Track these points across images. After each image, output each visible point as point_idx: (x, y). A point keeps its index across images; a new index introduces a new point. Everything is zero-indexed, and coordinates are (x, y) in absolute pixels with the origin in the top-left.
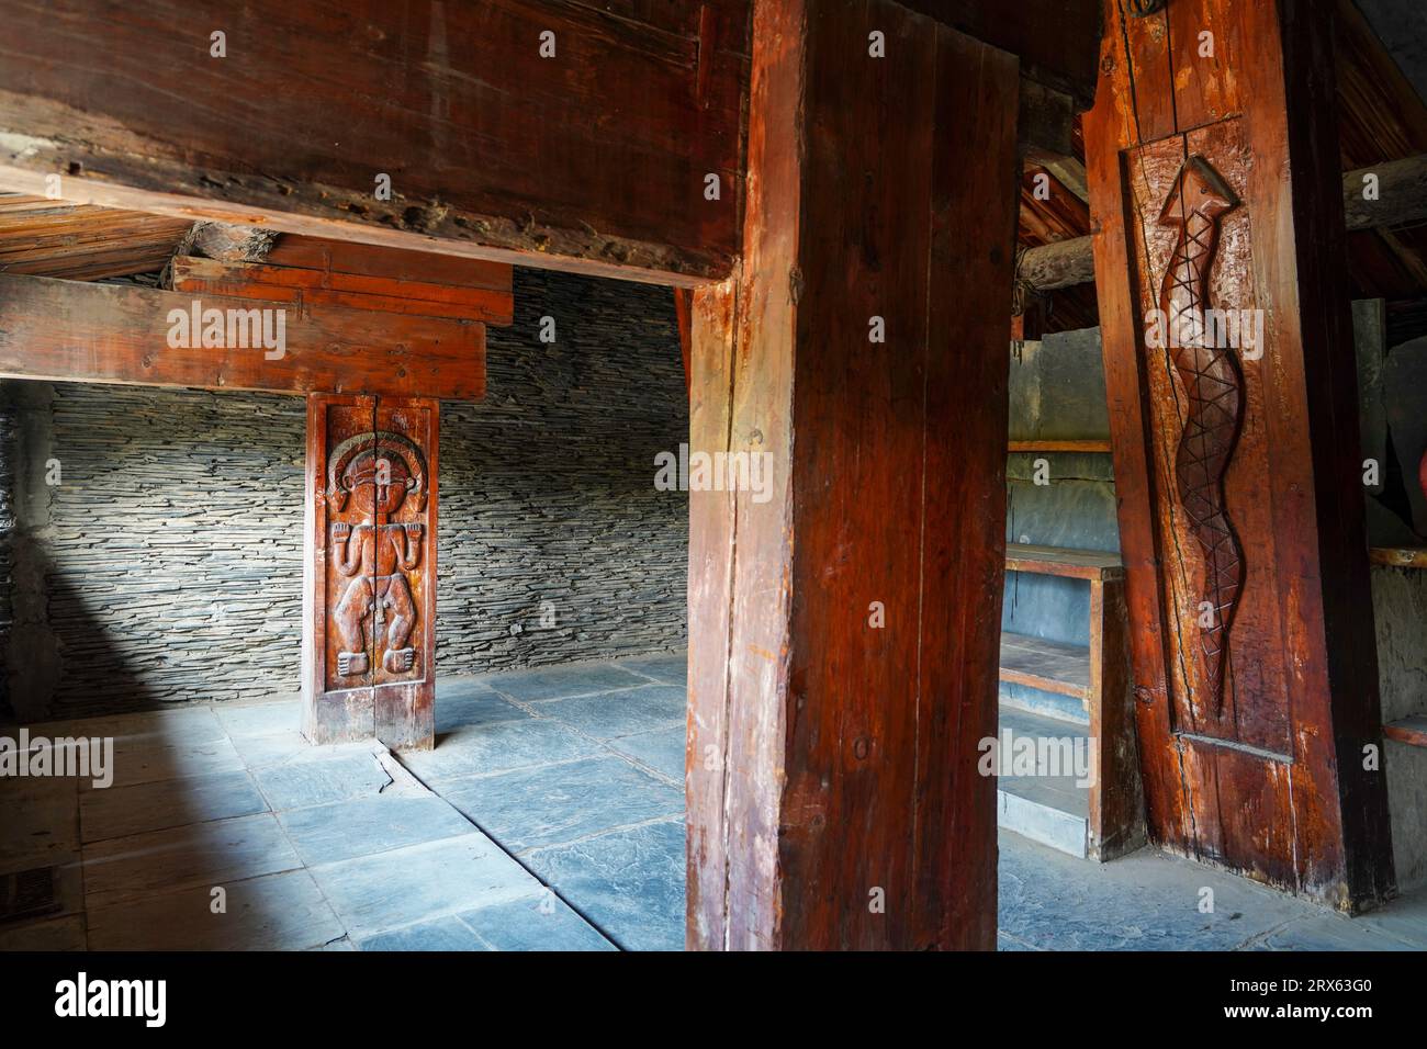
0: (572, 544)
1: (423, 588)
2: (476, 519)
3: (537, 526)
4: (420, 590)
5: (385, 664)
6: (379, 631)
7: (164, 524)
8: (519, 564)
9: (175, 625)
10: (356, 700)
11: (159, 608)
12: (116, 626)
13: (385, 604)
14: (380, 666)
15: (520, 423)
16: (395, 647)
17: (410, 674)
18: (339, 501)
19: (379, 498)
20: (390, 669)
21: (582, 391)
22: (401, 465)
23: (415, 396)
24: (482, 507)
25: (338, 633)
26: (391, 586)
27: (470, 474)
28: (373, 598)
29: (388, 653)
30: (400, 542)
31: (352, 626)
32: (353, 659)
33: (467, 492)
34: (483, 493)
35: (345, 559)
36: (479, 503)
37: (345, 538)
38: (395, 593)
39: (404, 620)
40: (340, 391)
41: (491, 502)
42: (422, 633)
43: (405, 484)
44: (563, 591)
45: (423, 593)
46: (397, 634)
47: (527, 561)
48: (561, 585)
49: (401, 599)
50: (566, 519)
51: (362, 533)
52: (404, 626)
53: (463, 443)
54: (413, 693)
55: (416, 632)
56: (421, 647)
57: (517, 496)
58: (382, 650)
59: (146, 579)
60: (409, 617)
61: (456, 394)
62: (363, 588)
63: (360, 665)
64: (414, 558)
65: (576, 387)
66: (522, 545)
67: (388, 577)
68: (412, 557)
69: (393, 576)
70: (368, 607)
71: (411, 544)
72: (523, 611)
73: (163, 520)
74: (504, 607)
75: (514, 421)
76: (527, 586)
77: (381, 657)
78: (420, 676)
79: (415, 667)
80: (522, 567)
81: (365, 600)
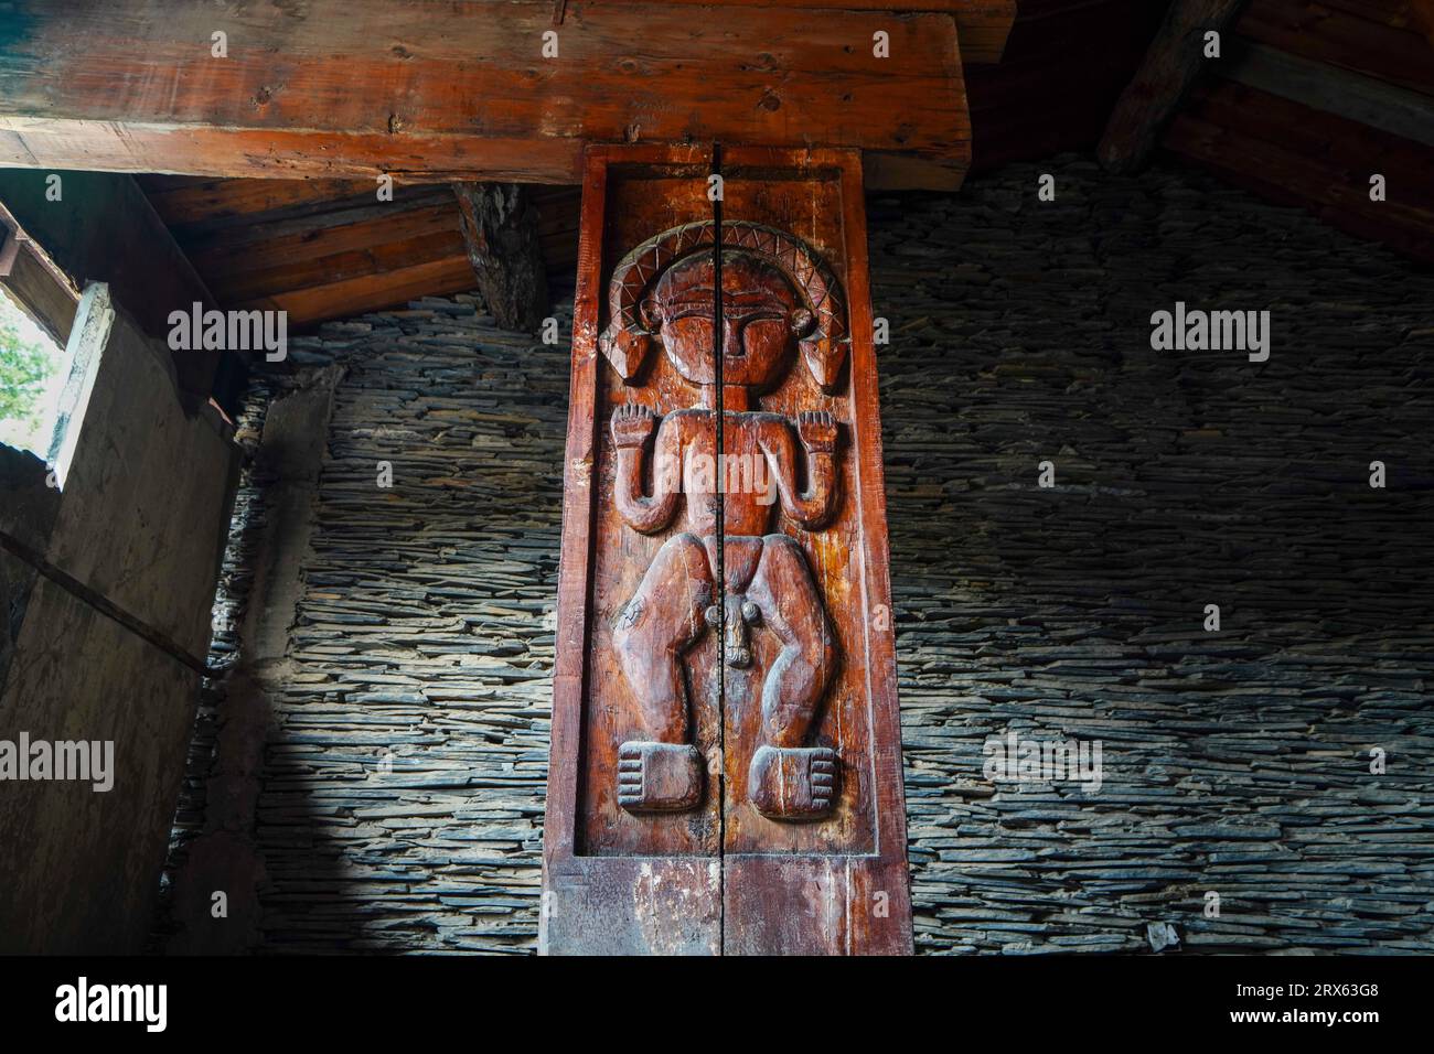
0: (1260, 736)
1: (855, 582)
2: (1029, 676)
3: (1171, 697)
4: (845, 585)
5: (754, 785)
6: (736, 690)
7: (457, 663)
8: (1138, 776)
9: (455, 855)
10: (666, 889)
11: (432, 822)
12: (356, 850)
13: (746, 608)
14: (740, 799)
15: (1091, 490)
16: (779, 735)
17: (830, 831)
18: (630, 352)
19: (726, 350)
20: (769, 808)
21: (1209, 433)
22: (779, 281)
23: (804, 145)
24: (1039, 651)
25: (623, 683)
26: (763, 561)
27: (1004, 583)
28: (713, 590)
29: (761, 753)
30: (783, 451)
31: (655, 661)
32: (657, 758)
33: (1004, 617)
34: (1039, 623)
35: (643, 484)
36: (1031, 642)
37: (641, 435)
38: (773, 578)
39: (802, 656)
40: (634, 137)
41: (1055, 642)
42: (860, 707)
43: (790, 321)
44: (1264, 847)
45: (855, 594)
46: (783, 697)
47: (1158, 770)
48: (1255, 830)
49: (790, 597)
50: (1229, 683)
51: (684, 424)
52: (805, 674)
53: (984, 526)
54: (840, 888)
55: (843, 704)
56: (859, 750)
57: (1115, 631)
58: (747, 745)
59: (416, 761)
60: (817, 650)
61: (901, 141)
62: (685, 559)
63: (678, 779)
64: (822, 492)
65: (1199, 425)
66: (1141, 736)
67: (753, 538)
68: (816, 490)
69: (764, 538)
70: (700, 611)
71: (812, 459)
72: (1171, 889)
73: (456, 657)
74: (1122, 873)
75: (1080, 488)
76: (1170, 827)
77: (744, 770)
78: (862, 840)
79: (846, 812)
80: (1150, 784)
81: (692, 591)
